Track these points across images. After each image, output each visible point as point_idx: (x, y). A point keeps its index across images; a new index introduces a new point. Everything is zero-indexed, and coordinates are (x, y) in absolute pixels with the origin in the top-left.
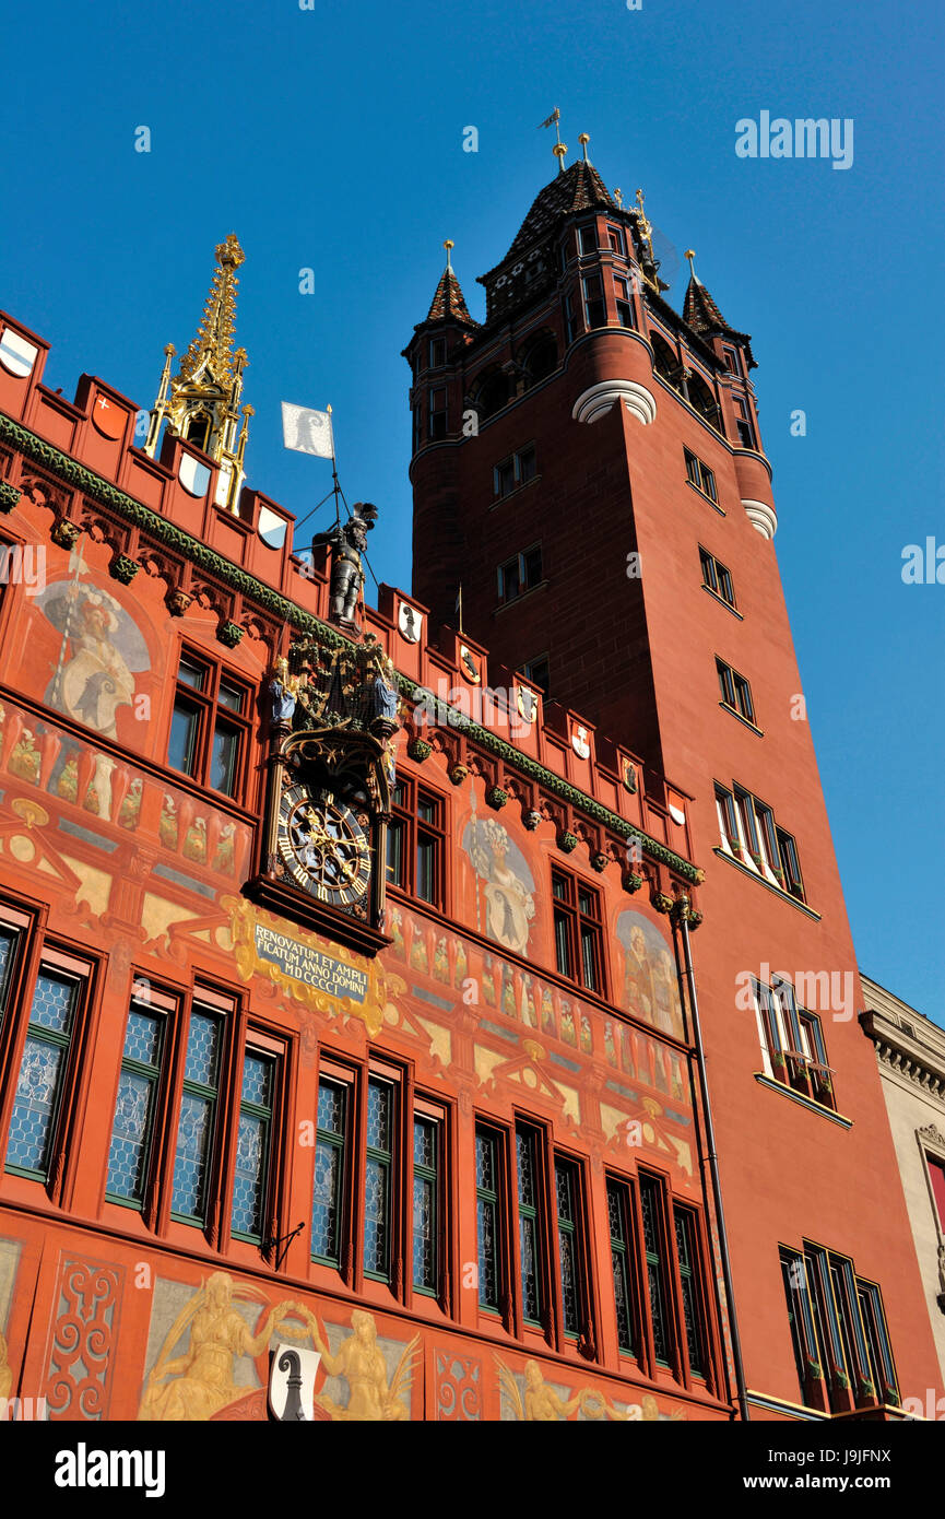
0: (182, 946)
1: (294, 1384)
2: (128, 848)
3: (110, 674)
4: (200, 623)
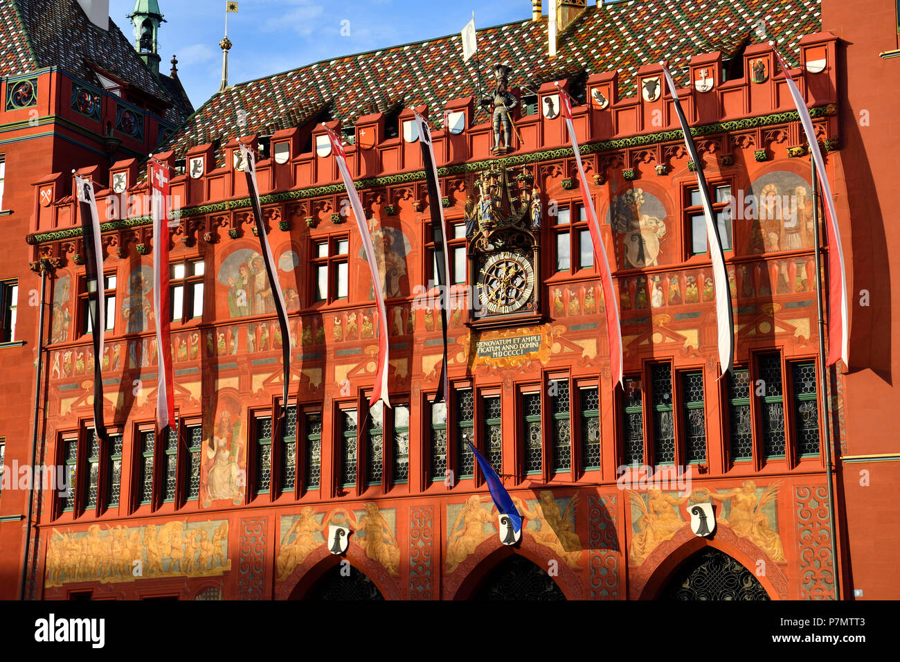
1: (510, 527)
2: (412, 340)
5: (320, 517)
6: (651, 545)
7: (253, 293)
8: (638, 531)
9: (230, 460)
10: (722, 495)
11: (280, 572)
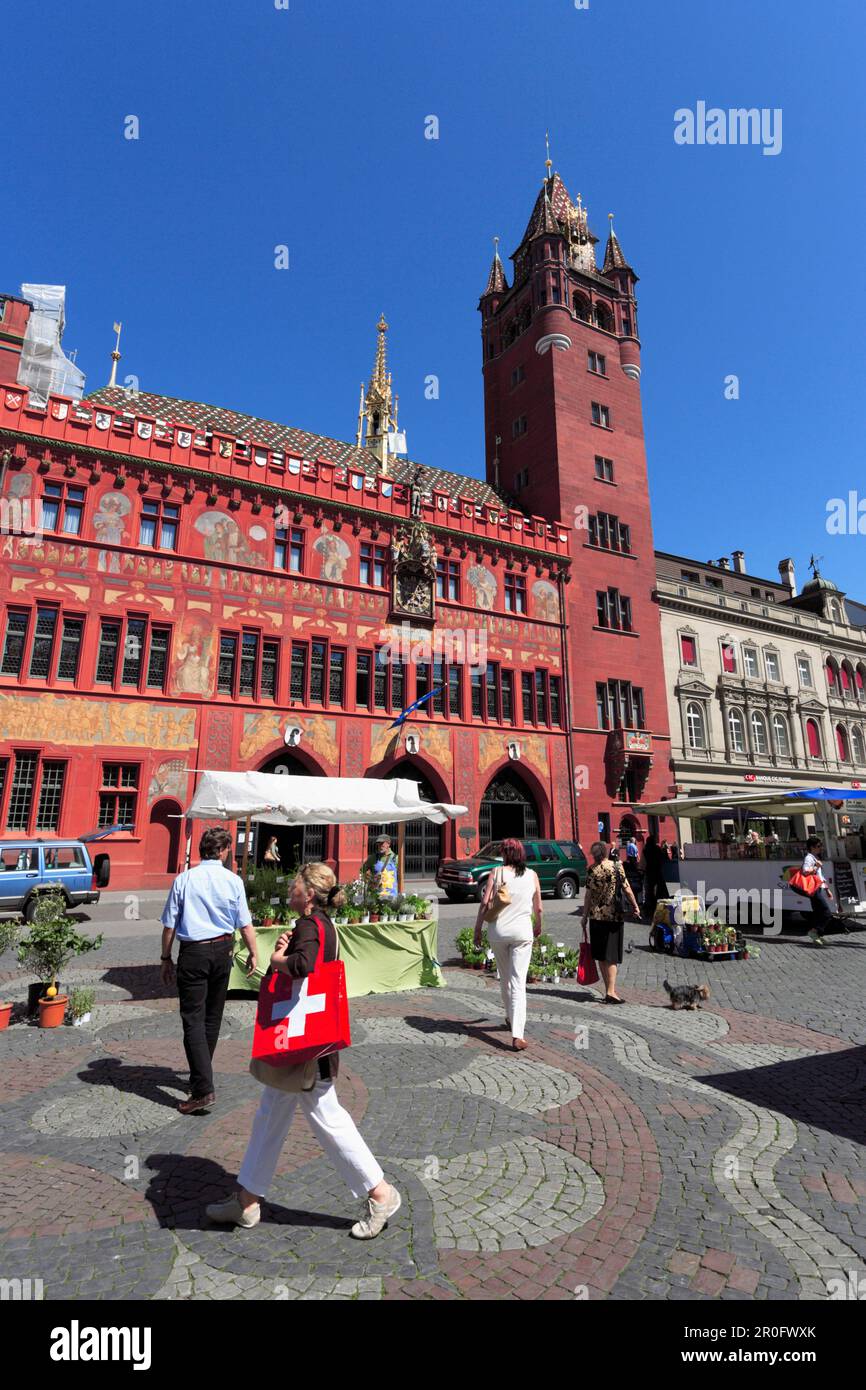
0: (370, 638)
1: (413, 743)
2: (350, 613)
3: (338, 563)
4: (365, 534)
5: (278, 718)
6: (489, 762)
7: (227, 545)
8: (483, 753)
9: (200, 664)
10: (523, 739)
11: (243, 754)
